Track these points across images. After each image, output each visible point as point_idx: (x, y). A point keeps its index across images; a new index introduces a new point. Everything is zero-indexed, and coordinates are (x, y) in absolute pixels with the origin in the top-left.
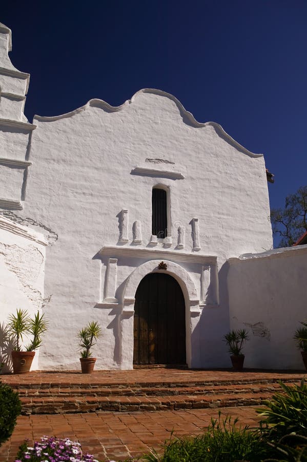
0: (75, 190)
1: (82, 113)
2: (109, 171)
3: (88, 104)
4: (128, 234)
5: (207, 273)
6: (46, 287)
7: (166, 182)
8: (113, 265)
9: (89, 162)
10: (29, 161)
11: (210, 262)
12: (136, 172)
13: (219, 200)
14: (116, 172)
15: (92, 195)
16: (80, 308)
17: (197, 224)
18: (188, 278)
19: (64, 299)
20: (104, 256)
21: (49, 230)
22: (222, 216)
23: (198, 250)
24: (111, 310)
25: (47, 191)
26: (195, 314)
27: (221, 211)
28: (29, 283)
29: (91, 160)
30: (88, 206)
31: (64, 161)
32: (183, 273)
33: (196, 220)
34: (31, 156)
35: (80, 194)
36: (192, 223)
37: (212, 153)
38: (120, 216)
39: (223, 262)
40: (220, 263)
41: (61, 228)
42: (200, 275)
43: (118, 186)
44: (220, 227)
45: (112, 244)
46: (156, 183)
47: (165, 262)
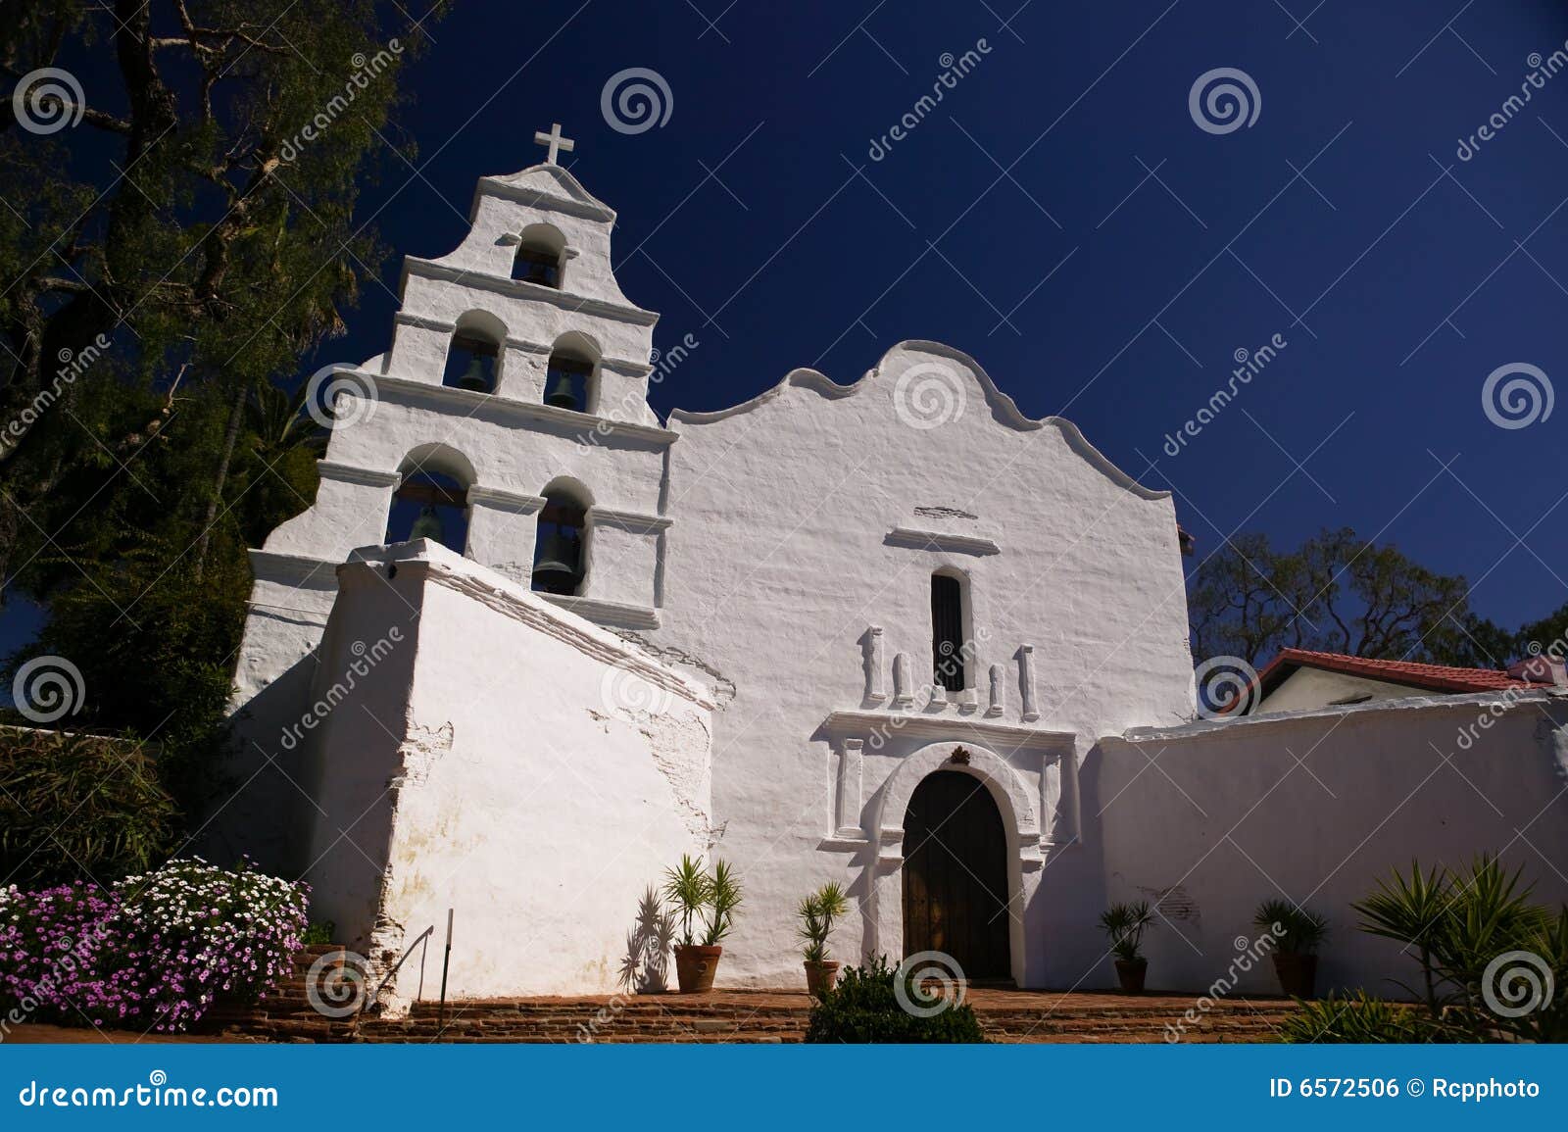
0: (768, 583)
1: (774, 402)
2: (836, 537)
3: (788, 379)
4: (883, 686)
5: (1054, 771)
6: (716, 802)
7: (960, 561)
8: (855, 755)
9: (795, 516)
10: (667, 517)
11: (1059, 747)
12: (898, 539)
13: (1076, 603)
14: (852, 540)
15: (803, 593)
16: (788, 850)
17: (1031, 659)
18: (1015, 784)
19: (754, 830)
20: (835, 733)
21: (717, 675)
22: (1083, 640)
23: (1033, 719)
24: (853, 855)
25: (709, 586)
26: (1032, 866)
27: (1081, 628)
28: (689, 796)
29: (797, 513)
30: (795, 619)
31: (741, 515)
32: (1005, 773)
33: (1029, 650)
34: (670, 506)
35: (778, 591)
36: (1020, 656)
37: (1058, 491)
38: (866, 641)
39: (1089, 747)
40: (1082, 748)
41: (743, 671)
42: (1039, 775)
43: (858, 572)
44: (1080, 665)
45: (851, 707)
46: (940, 565)
47: (966, 746)
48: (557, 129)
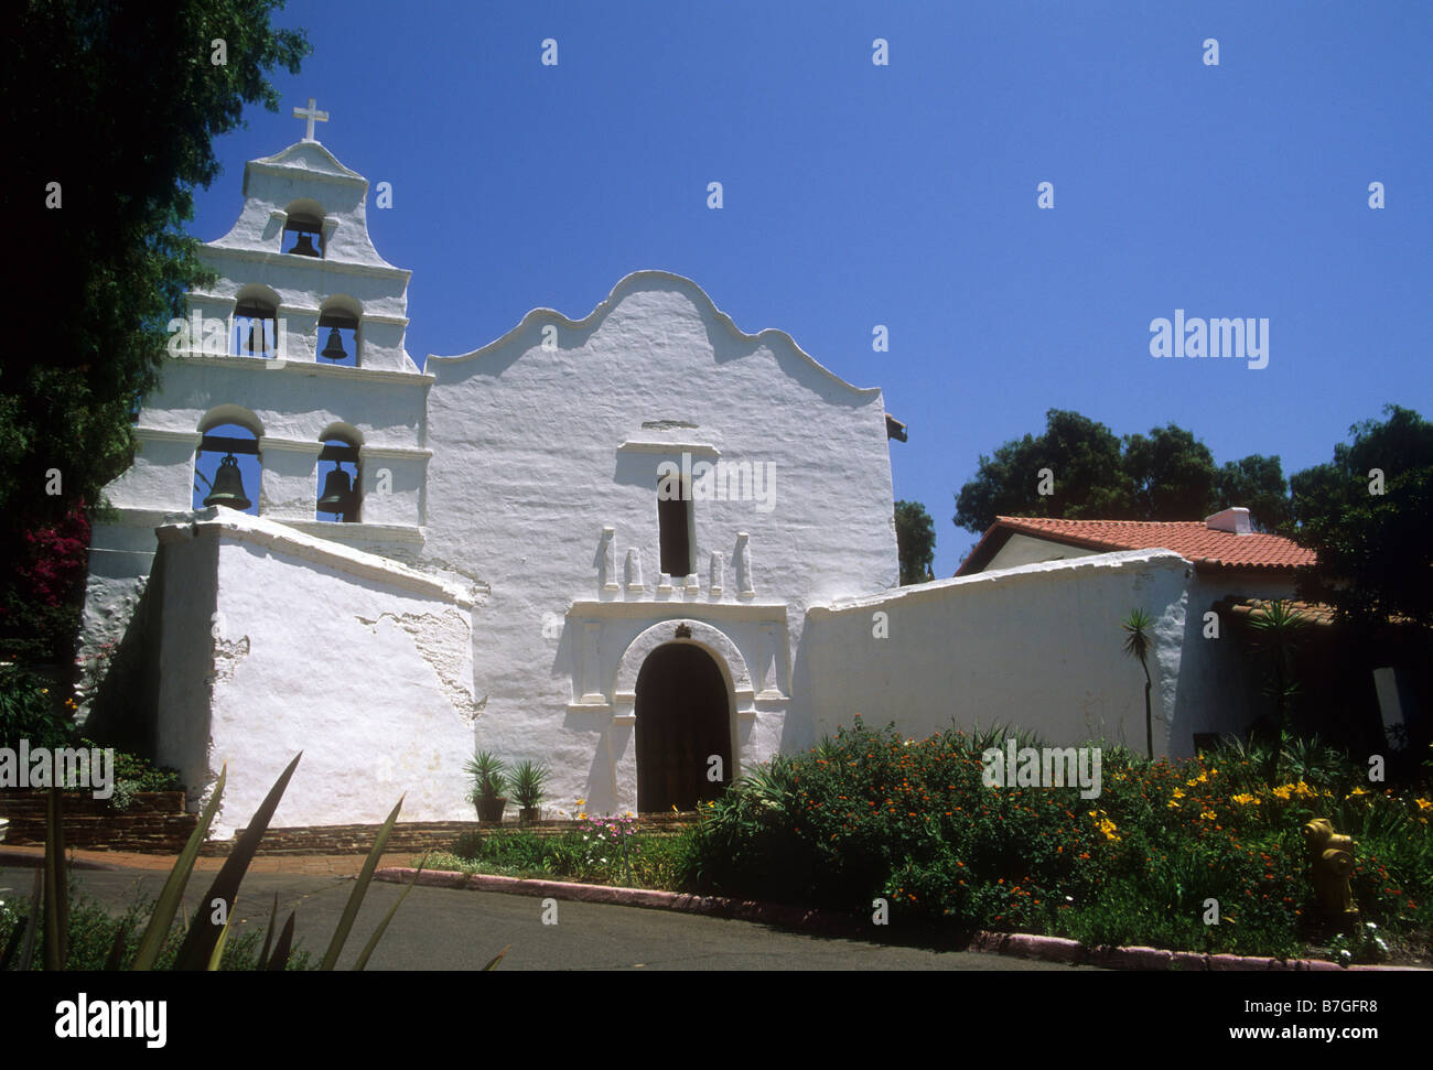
0: (517, 498)
2: (574, 455)
4: (616, 578)
6: (478, 682)
9: (536, 439)
10: (428, 450)
11: (773, 618)
12: (628, 452)
14: (587, 456)
15: (544, 505)
16: (540, 716)
17: (747, 547)
18: (732, 652)
19: (510, 702)
20: (576, 619)
21: (474, 579)
22: (794, 526)
23: (748, 597)
25: (465, 505)
27: (793, 516)
28: (450, 676)
29: (539, 436)
30: (539, 528)
31: (489, 442)
32: (722, 644)
33: (743, 538)
34: (430, 441)
35: (523, 504)
37: (773, 397)
39: (801, 617)
40: (795, 620)
41: (496, 574)
43: (593, 483)
44: (791, 547)
45: (589, 597)
47: (689, 623)
48: (313, 103)
